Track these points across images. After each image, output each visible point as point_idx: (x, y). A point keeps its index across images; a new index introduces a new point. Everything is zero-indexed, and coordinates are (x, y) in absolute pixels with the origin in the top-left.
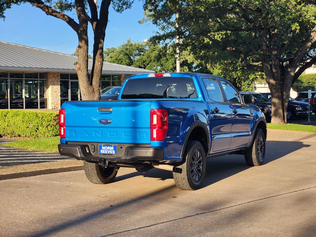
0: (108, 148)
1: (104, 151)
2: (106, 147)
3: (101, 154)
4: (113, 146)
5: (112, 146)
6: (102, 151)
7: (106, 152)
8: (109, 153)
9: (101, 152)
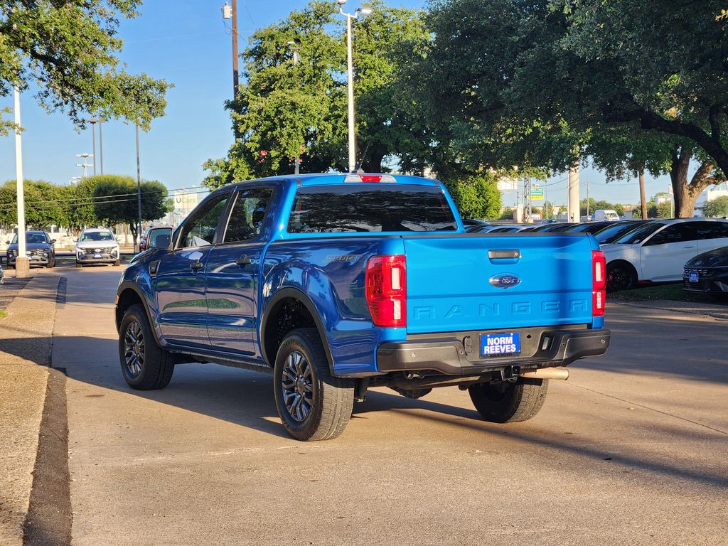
0: (501, 341)
1: (491, 350)
2: (496, 339)
3: (487, 355)
4: (512, 334)
5: (509, 336)
6: (487, 350)
7: (497, 349)
8: (503, 351)
9: (485, 352)
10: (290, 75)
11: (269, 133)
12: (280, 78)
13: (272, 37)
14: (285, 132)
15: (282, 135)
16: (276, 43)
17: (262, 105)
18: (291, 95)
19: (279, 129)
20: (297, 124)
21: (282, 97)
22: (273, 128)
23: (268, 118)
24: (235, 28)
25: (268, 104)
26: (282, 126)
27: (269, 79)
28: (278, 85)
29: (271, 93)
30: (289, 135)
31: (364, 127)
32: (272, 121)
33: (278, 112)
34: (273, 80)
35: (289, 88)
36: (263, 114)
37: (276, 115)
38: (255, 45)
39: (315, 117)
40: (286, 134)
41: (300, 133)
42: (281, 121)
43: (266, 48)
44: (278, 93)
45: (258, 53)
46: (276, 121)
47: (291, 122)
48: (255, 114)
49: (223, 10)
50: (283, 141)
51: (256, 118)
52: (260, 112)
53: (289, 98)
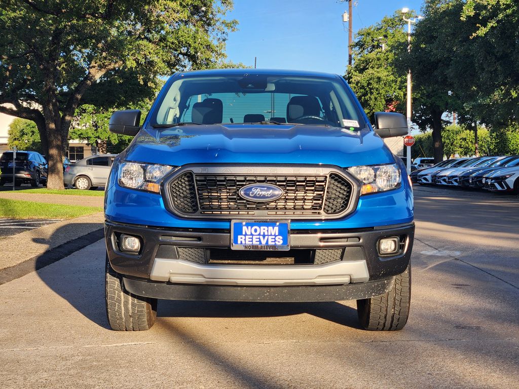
10: (379, 59)
11: (363, 97)
12: (372, 61)
13: (369, 34)
14: (372, 97)
15: (371, 99)
16: (372, 38)
17: (359, 79)
18: (378, 72)
19: (369, 95)
20: (381, 92)
21: (372, 73)
22: (365, 94)
23: (363, 87)
24: (351, 28)
25: (363, 78)
26: (372, 93)
27: (366, 61)
28: (371, 66)
29: (366, 71)
30: (376, 99)
31: (424, 94)
32: (365, 89)
33: (369, 84)
34: (367, 62)
35: (377, 68)
36: (359, 85)
37: (368, 85)
38: (359, 40)
39: (392, 87)
40: (374, 98)
41: (382, 97)
42: (371, 89)
43: (365, 41)
44: (370, 71)
45: (361, 45)
46: (368, 89)
47: (377, 90)
48: (354, 85)
49: (343, 16)
50: (372, 103)
51: (355, 88)
52: (357, 83)
53: (377, 75)
